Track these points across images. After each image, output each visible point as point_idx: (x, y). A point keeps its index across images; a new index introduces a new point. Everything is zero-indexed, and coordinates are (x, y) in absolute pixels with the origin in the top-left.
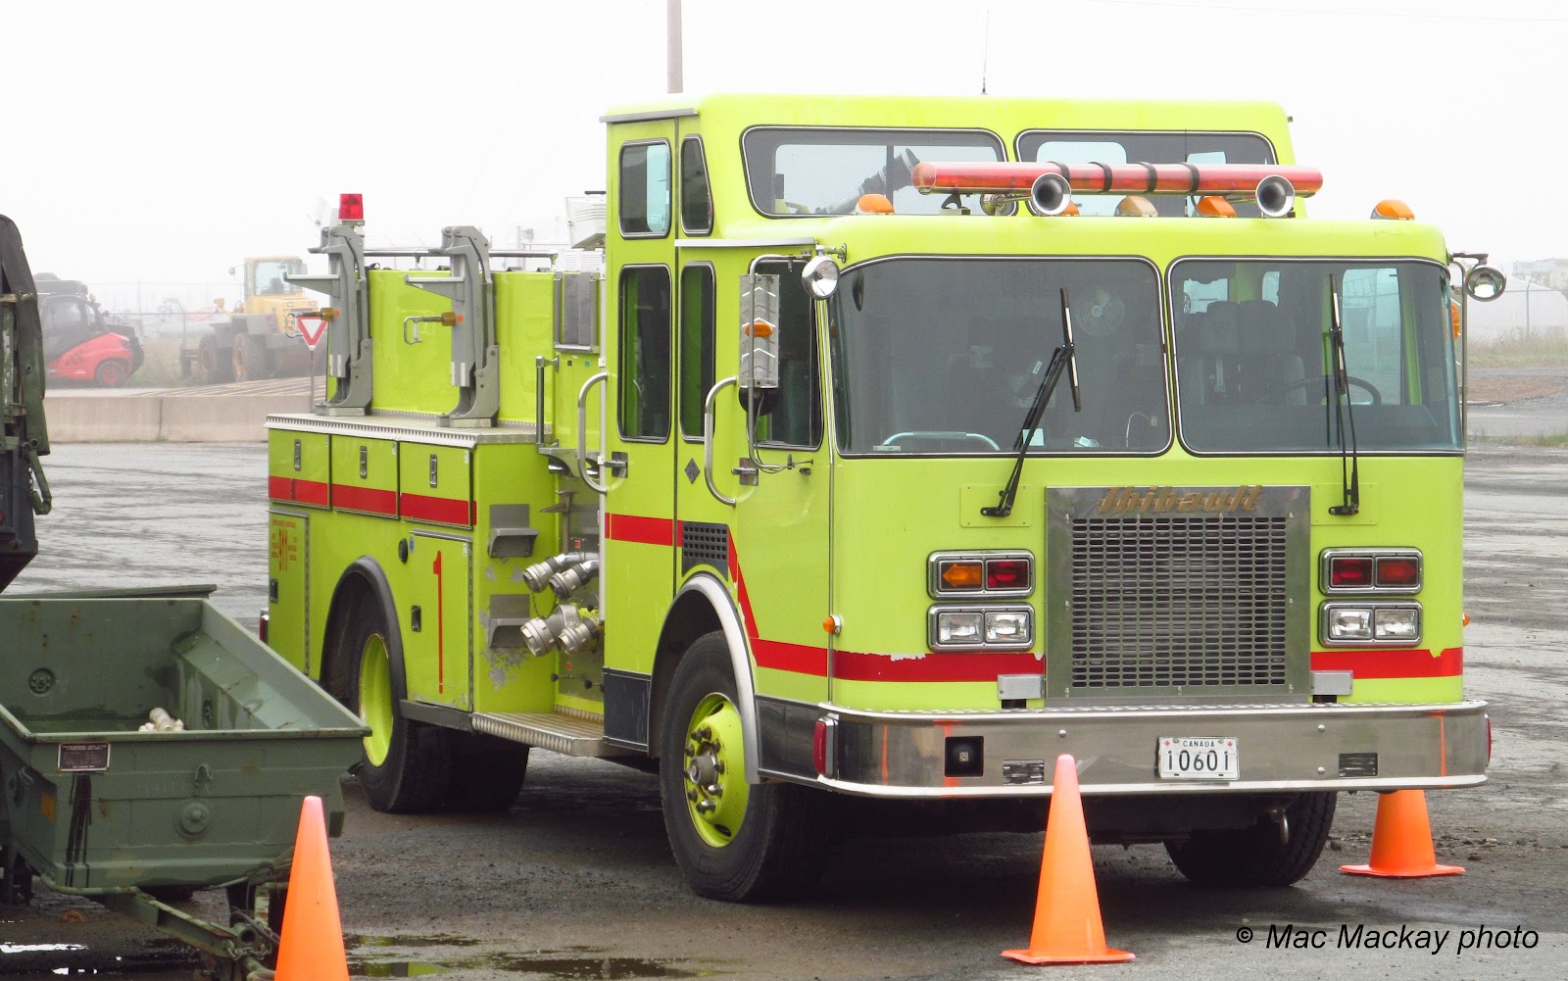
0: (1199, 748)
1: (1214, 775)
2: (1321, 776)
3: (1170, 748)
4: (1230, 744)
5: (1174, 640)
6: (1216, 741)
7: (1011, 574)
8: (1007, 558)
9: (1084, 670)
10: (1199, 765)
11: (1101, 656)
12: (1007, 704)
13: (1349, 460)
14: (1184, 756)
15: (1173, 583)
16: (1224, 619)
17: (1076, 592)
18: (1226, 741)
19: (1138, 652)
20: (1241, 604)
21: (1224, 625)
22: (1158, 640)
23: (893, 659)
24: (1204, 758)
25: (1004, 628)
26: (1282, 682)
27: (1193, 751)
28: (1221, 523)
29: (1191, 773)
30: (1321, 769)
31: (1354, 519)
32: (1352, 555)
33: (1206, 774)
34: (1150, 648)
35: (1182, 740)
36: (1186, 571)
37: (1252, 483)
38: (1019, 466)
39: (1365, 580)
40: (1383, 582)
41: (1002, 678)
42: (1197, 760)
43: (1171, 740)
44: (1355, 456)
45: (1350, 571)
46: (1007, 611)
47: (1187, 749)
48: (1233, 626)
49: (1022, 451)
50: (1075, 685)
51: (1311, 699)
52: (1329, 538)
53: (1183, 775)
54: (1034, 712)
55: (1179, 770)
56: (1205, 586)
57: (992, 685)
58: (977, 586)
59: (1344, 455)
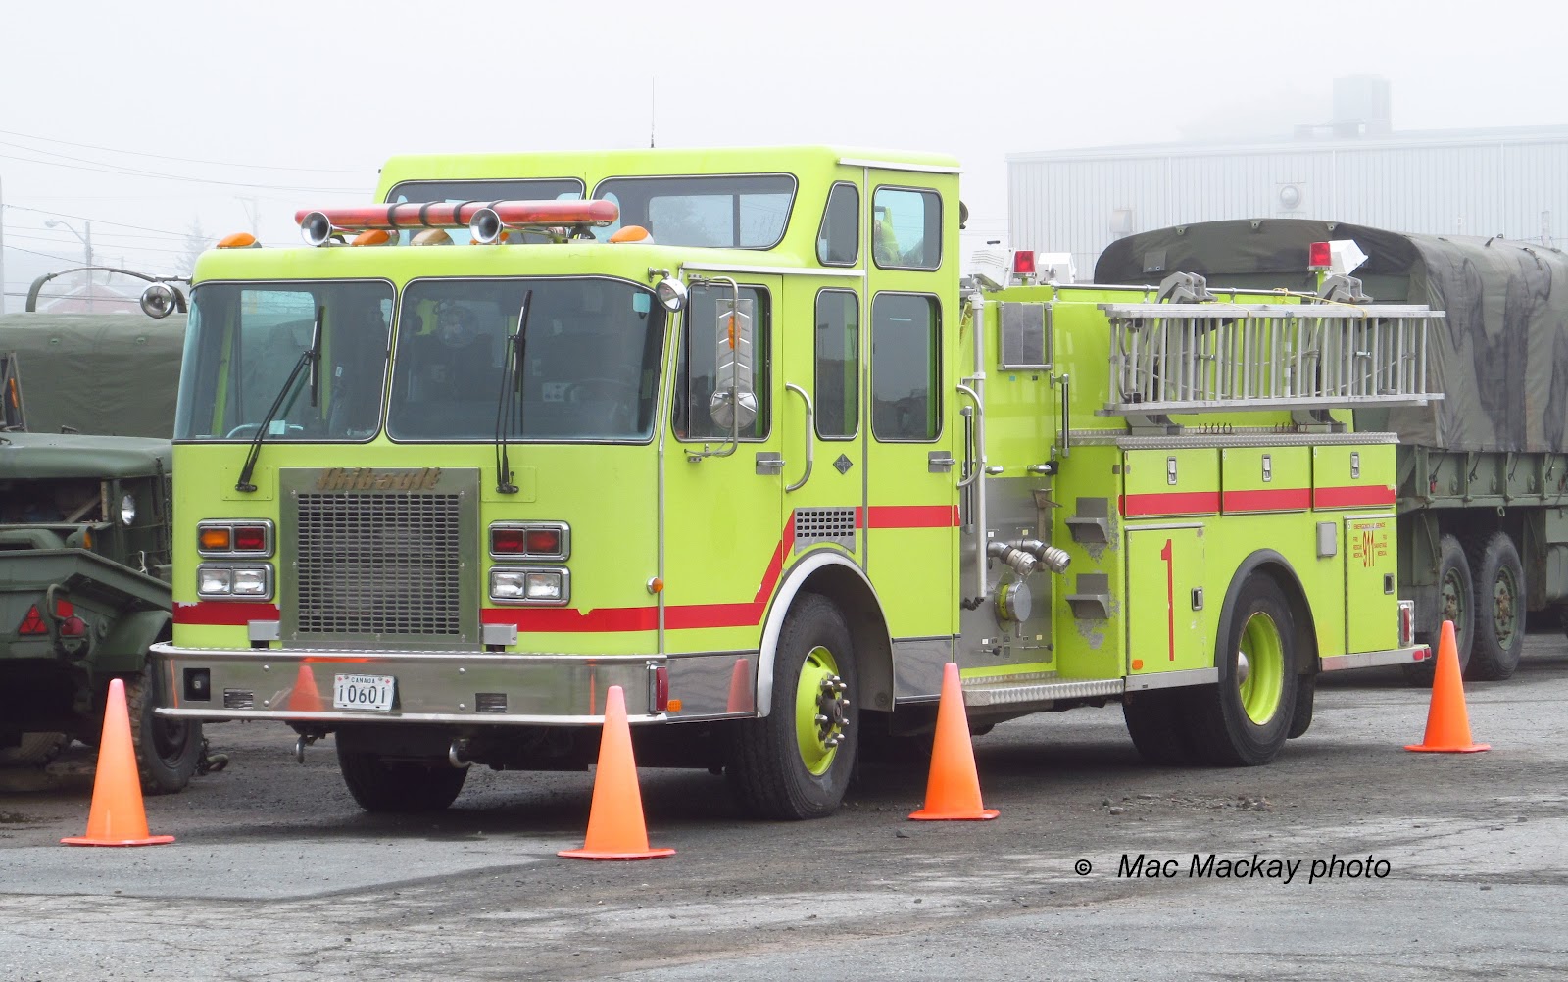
0: (364, 683)
1: (373, 707)
2: (462, 711)
3: (342, 683)
4: (388, 682)
5: (387, 596)
6: (376, 679)
7: (249, 538)
8: (249, 525)
9: (307, 618)
10: (362, 698)
11: (319, 607)
12: (256, 644)
13: (501, 446)
14: (352, 689)
15: (386, 548)
16: (424, 579)
17: (301, 554)
18: (385, 679)
19: (360, 604)
20: (437, 567)
21: (424, 584)
22: (374, 596)
23: (180, 606)
24: (366, 692)
25: (249, 584)
26: (457, 632)
27: (359, 686)
28: (409, 499)
29: (357, 705)
30: (462, 705)
31: (517, 497)
32: (508, 527)
33: (367, 705)
34: (369, 601)
35: (350, 677)
36: (396, 538)
37: (432, 466)
38: (258, 448)
39: (518, 549)
40: (531, 550)
41: (252, 623)
42: (361, 694)
43: (342, 677)
44: (505, 443)
45: (507, 541)
46: (249, 568)
47: (354, 684)
48: (431, 585)
49: (260, 438)
50: (302, 630)
51: (484, 648)
52: (496, 512)
53: (350, 706)
54: (275, 651)
55: (347, 701)
56: (410, 552)
57: (242, 629)
58: (226, 548)
59: (497, 443)
